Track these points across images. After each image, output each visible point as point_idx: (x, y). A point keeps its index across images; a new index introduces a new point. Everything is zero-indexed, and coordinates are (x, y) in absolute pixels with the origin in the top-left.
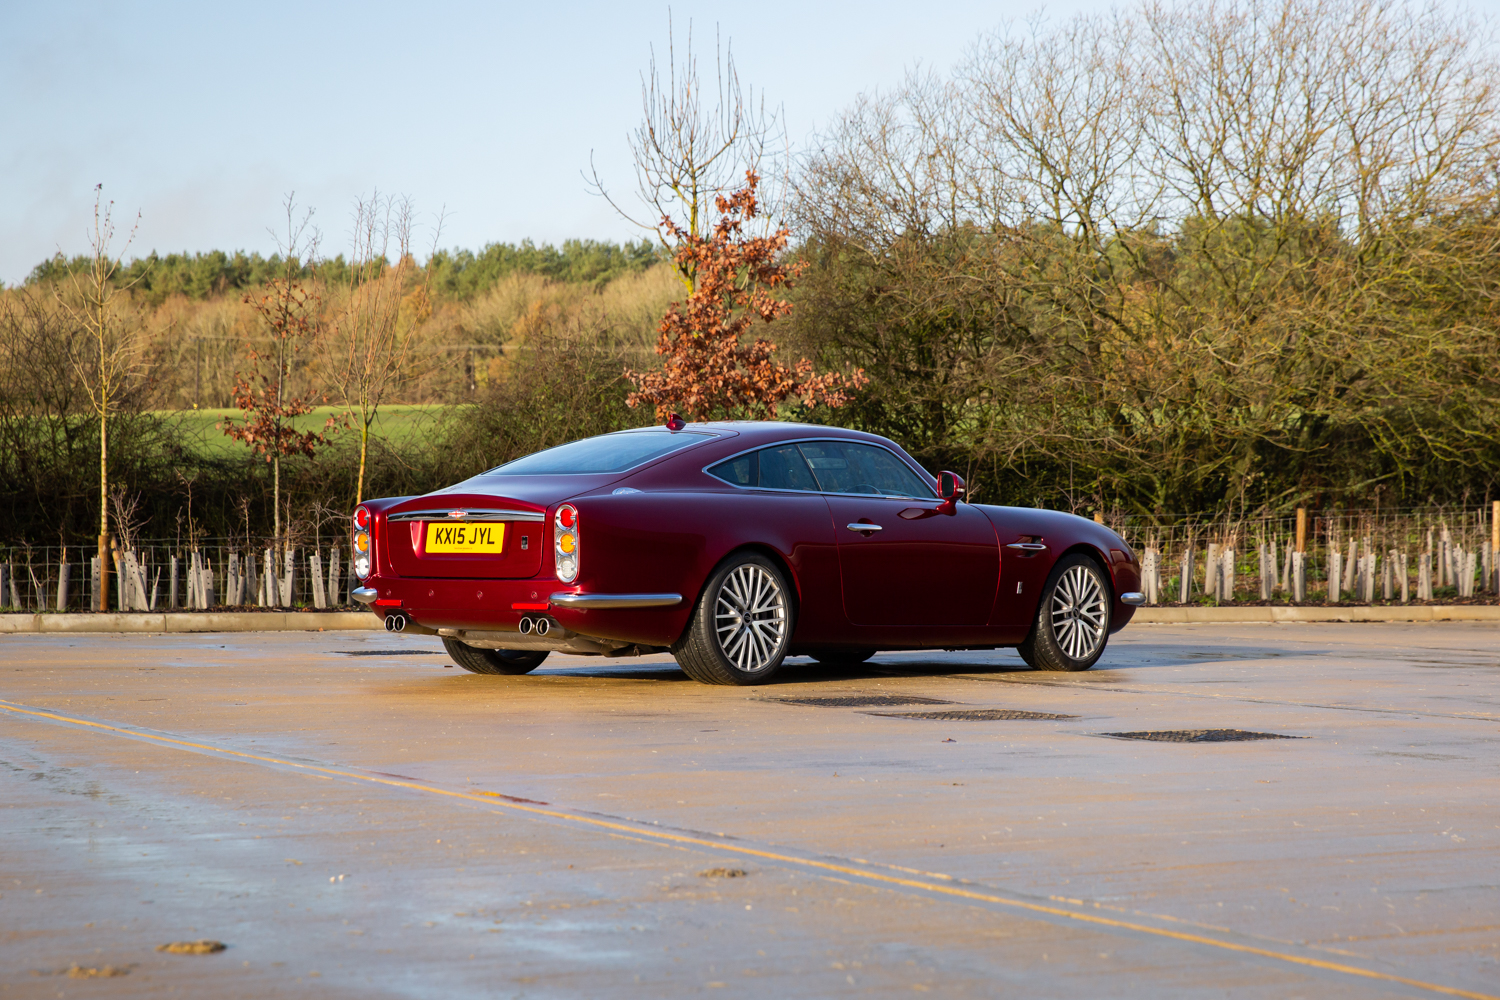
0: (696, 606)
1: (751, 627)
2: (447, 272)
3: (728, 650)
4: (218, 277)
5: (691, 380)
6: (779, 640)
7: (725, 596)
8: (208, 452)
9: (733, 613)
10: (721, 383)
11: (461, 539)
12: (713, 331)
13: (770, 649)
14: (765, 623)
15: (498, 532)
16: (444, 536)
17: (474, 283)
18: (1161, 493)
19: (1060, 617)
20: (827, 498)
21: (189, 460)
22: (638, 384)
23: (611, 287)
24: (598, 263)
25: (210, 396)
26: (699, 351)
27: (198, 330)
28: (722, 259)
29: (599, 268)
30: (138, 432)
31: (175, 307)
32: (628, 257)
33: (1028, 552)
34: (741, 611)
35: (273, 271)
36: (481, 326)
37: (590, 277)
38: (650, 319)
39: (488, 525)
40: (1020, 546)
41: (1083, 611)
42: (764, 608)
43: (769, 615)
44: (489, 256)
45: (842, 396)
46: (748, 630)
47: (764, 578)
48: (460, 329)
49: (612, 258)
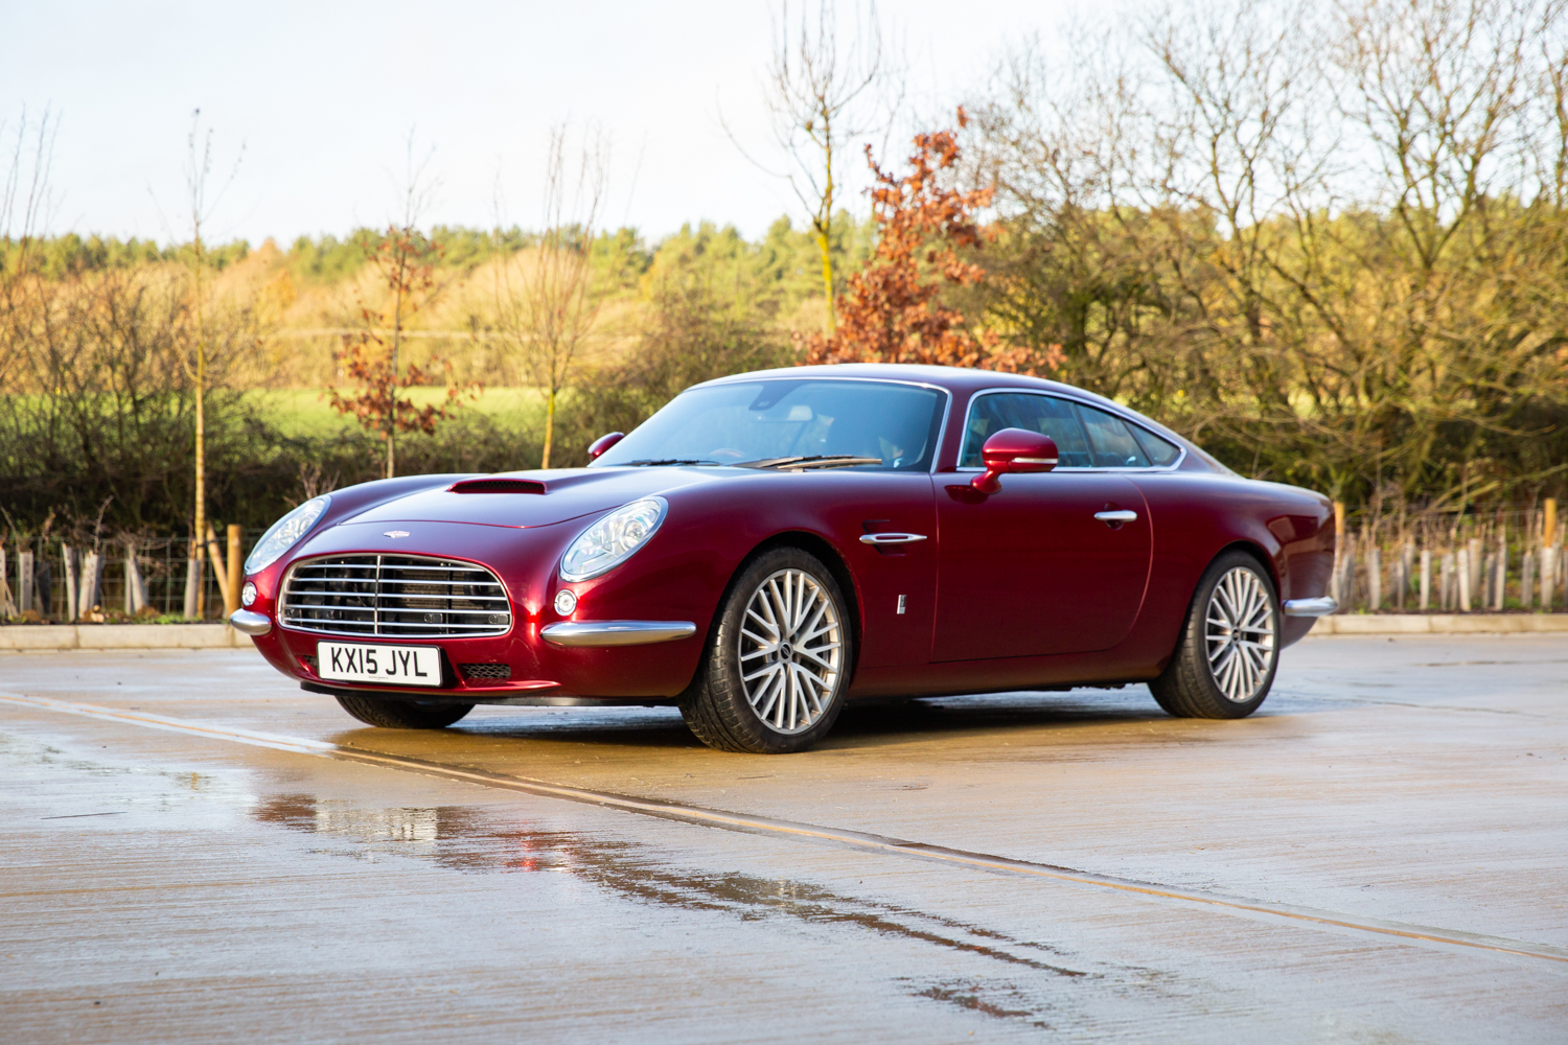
2: (312, 257)
4: (74, 259)
17: (339, 267)
23: (478, 274)
24: (466, 247)
29: (467, 252)
32: (494, 241)
35: (132, 254)
36: (345, 309)
37: (456, 262)
38: (519, 304)
44: (355, 240)
48: (325, 315)
49: (480, 243)
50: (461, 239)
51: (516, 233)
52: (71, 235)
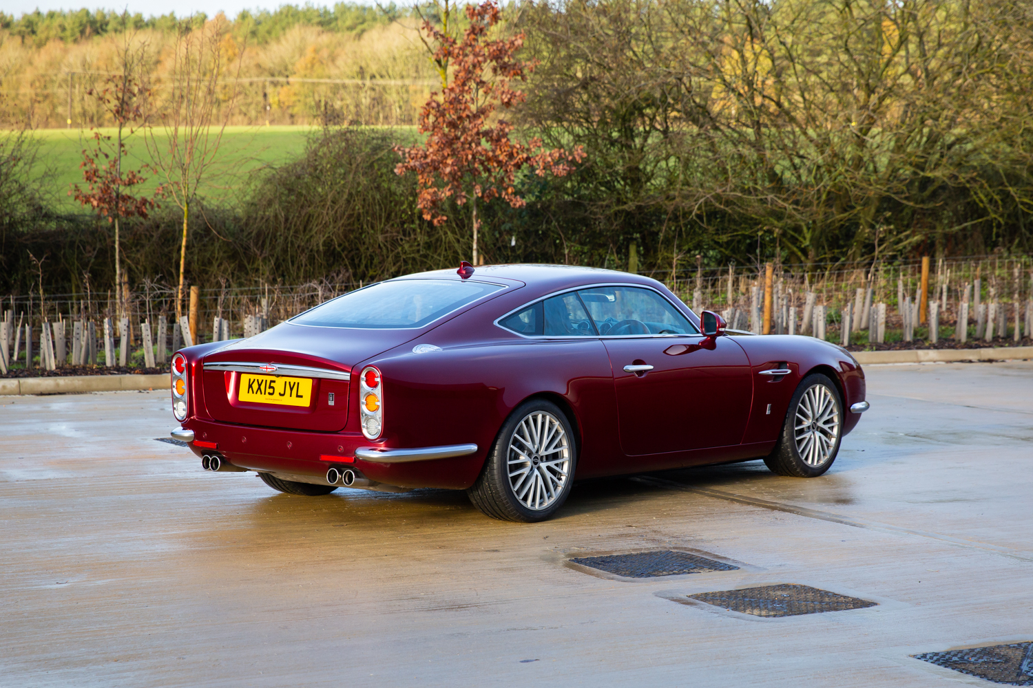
0: (491, 453)
1: (539, 468)
2: (251, 25)
3: (518, 492)
4: (85, 27)
5: (446, 154)
6: (564, 478)
7: (516, 442)
8: (63, 209)
9: (523, 458)
10: (470, 157)
11: (271, 391)
12: (464, 115)
13: (556, 486)
14: (552, 464)
15: (306, 388)
16: (255, 386)
17: (269, 32)
18: (808, 236)
19: (801, 432)
20: (605, 342)
21: (48, 216)
22: (405, 158)
23: (366, 36)
24: (357, 18)
25: (79, 113)
26: (453, 130)
27: (70, 65)
28: (471, 57)
29: (358, 21)
30: (7, 196)
31: (53, 48)
32: (379, 13)
33: (775, 377)
34: (530, 455)
35: (125, 23)
36: (273, 63)
37: (351, 28)
38: (394, 59)
39: (297, 380)
40: (770, 372)
41: (820, 424)
42: (551, 451)
43: (555, 456)
44: (281, 13)
45: (565, 167)
46: (536, 472)
47: (551, 422)
48: (258, 66)
49: (368, 16)
50: (354, 13)
51: (392, 8)
52: (83, 9)
